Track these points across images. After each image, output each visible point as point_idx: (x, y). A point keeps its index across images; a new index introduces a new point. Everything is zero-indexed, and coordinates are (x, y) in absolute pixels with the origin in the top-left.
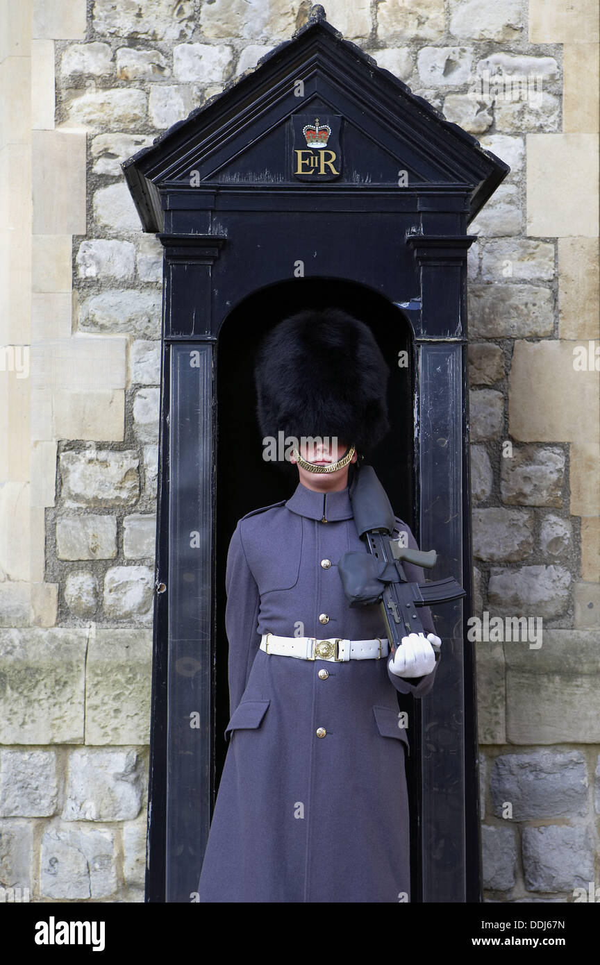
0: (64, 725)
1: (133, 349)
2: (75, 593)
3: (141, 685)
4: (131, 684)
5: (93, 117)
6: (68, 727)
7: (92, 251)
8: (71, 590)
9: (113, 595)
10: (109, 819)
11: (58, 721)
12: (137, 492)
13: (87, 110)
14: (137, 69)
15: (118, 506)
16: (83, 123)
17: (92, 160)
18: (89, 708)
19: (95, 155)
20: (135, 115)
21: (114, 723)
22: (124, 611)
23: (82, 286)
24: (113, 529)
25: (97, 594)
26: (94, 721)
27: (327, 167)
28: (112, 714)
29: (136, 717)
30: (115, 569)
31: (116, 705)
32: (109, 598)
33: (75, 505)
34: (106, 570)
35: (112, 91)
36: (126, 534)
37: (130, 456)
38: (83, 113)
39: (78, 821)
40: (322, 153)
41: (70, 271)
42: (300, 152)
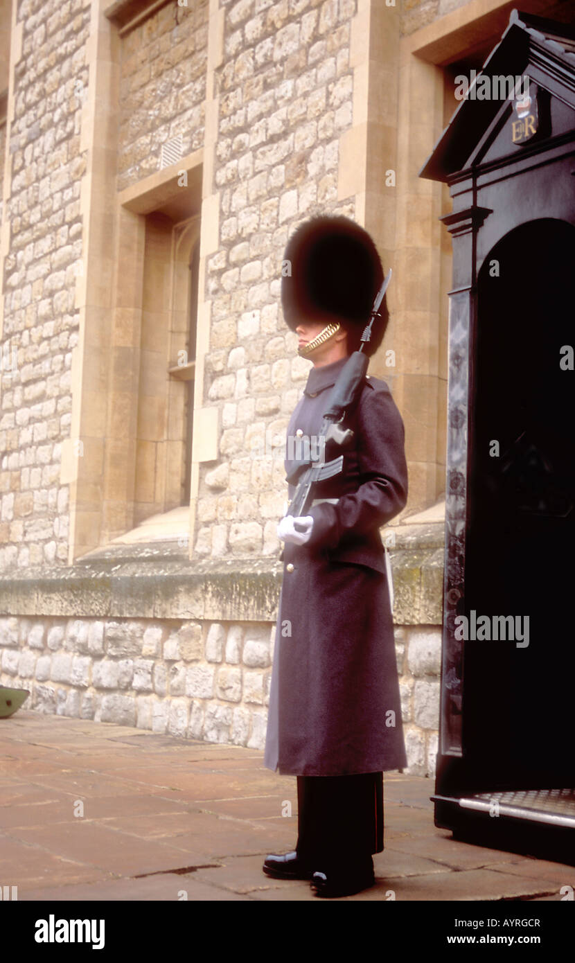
27: (529, 129)
40: (527, 119)
42: (514, 124)
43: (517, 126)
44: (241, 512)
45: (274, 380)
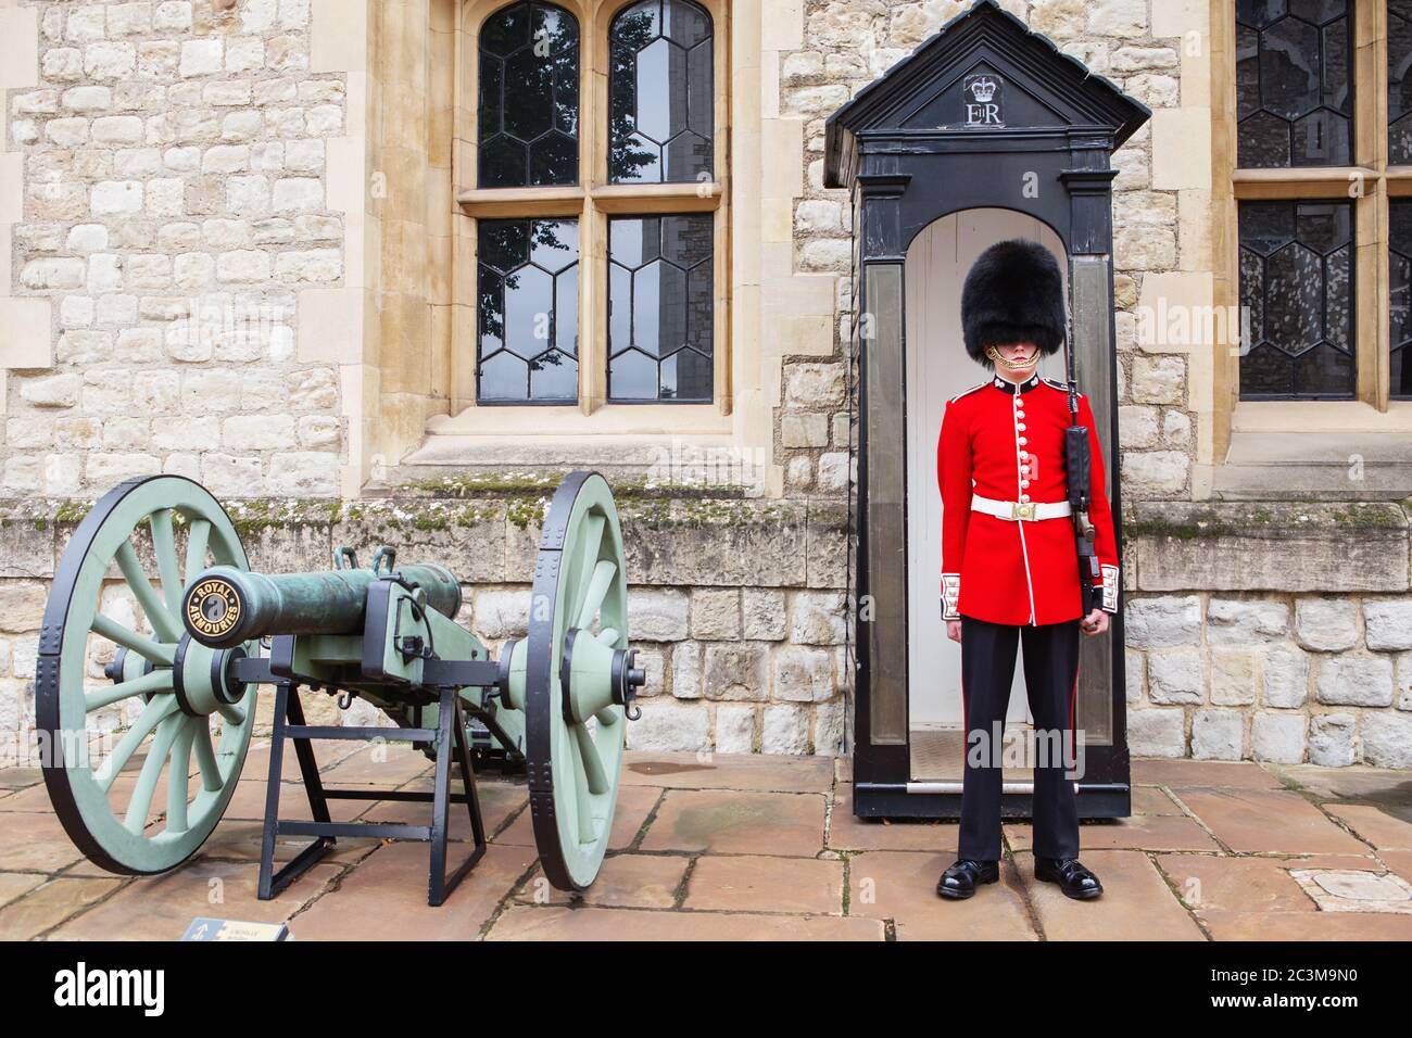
0: (791, 572)
1: (839, 285)
2: (797, 474)
4: (842, 542)
5: (808, 107)
6: (794, 573)
7: (807, 210)
8: (793, 473)
9: (826, 475)
10: (826, 644)
11: (786, 569)
12: (843, 395)
13: (803, 102)
14: (842, 70)
15: (829, 406)
16: (800, 112)
17: (807, 140)
18: (810, 559)
19: (810, 136)
21: (829, 571)
22: (833, 487)
23: (801, 236)
24: (825, 423)
25: (813, 474)
26: (813, 570)
27: (992, 118)
28: (828, 564)
30: (827, 454)
32: (822, 477)
33: (796, 406)
34: (820, 455)
35: (822, 88)
36: (834, 428)
37: (835, 367)
38: (799, 105)
39: (802, 644)
40: (988, 106)
41: (791, 225)
42: (970, 107)
43: (974, 110)
44: (109, 439)
45: (179, 276)
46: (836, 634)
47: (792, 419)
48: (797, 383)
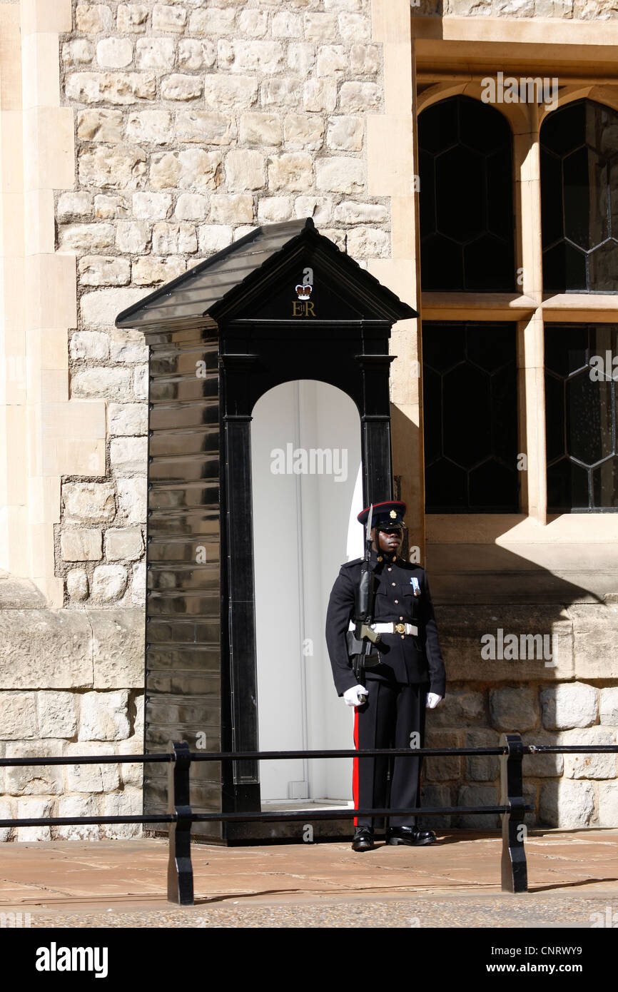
0: (80, 675)
1: (110, 410)
2: (74, 584)
3: (130, 647)
4: (123, 646)
5: (79, 244)
6: (83, 676)
7: (80, 339)
8: (72, 582)
9: (100, 586)
10: (112, 739)
11: (76, 672)
12: (114, 512)
13: (75, 239)
14: (109, 210)
15: (102, 522)
16: (72, 248)
17: (79, 275)
18: (96, 663)
19: (81, 271)
20: (108, 242)
21: (112, 673)
22: (107, 597)
23: (74, 365)
24: (99, 538)
25: (88, 585)
26: (99, 672)
27: (309, 312)
28: (111, 667)
29: (127, 669)
30: (101, 567)
31: (113, 661)
32: (95, 589)
33: (73, 522)
34: (95, 567)
35: (92, 225)
36: (106, 543)
37: (109, 487)
38: (72, 241)
39: (91, 741)
40: (307, 303)
41: (67, 355)
42: (294, 303)
46: (120, 730)
47: (71, 535)
48: (75, 500)
